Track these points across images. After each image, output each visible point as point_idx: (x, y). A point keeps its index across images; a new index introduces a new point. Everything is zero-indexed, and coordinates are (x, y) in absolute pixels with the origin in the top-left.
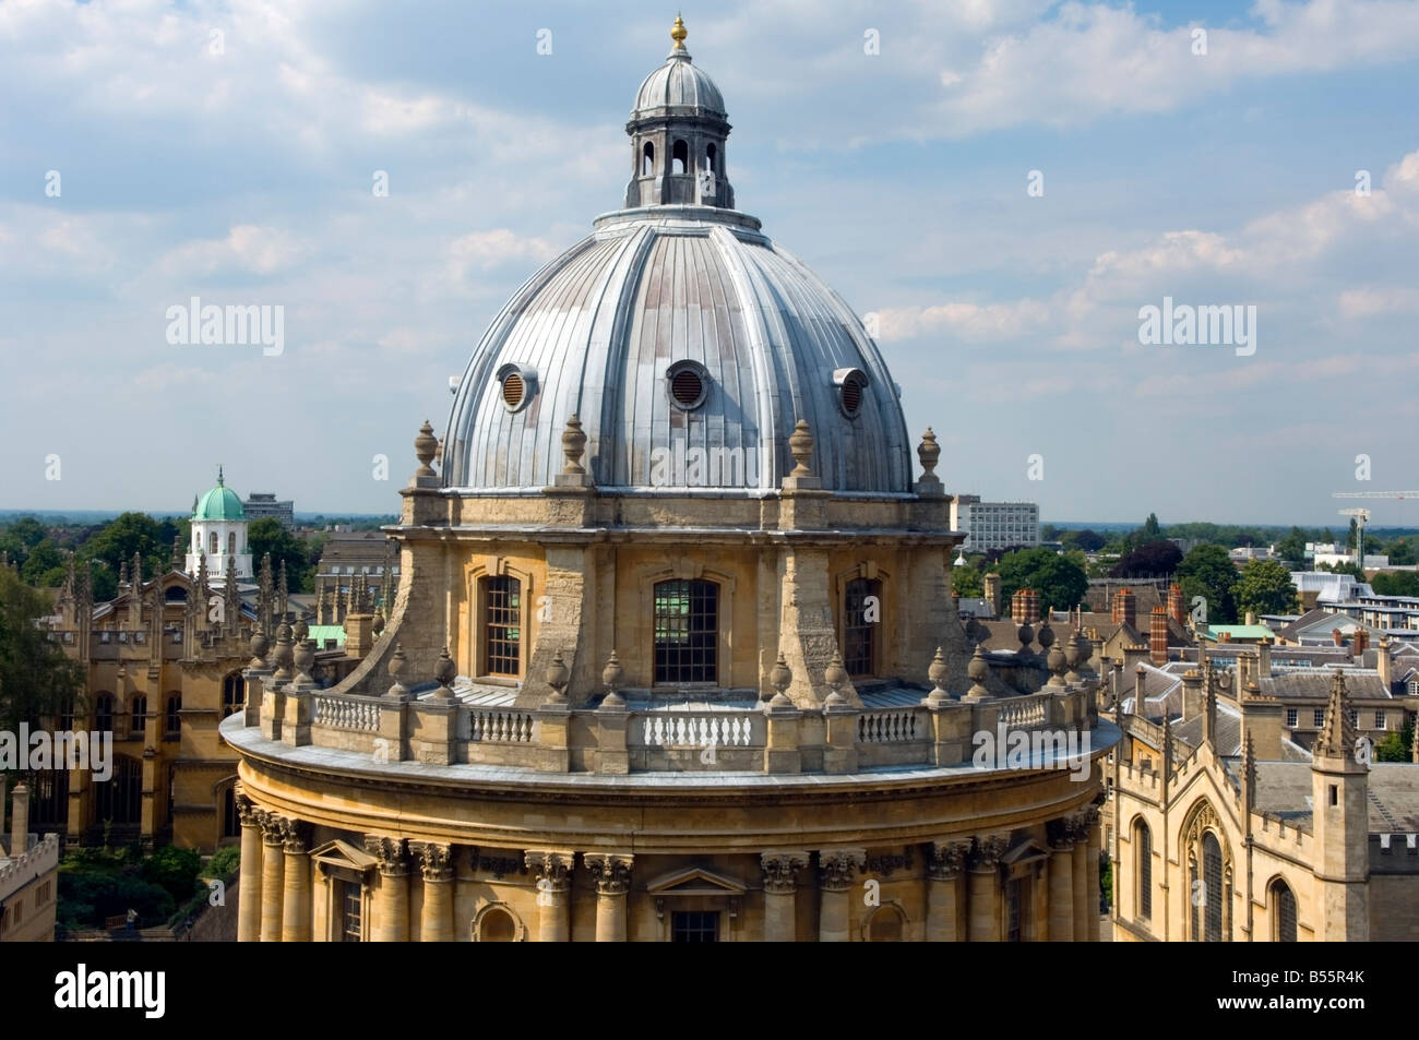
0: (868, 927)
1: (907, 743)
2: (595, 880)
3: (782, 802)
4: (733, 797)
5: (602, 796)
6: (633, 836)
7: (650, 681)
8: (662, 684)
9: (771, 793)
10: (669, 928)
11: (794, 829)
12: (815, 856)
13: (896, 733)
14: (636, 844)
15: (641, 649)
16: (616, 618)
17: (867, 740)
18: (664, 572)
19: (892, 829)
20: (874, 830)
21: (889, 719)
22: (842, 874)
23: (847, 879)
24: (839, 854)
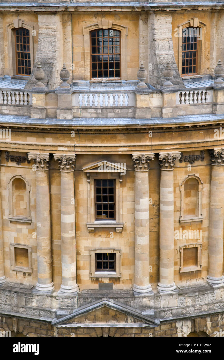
0: (183, 186)
1: (203, 104)
2: (59, 166)
3: (141, 132)
4: (118, 129)
5: (60, 129)
6: (75, 147)
7: (89, 77)
8: (95, 78)
9: (136, 127)
10: (93, 186)
11: (148, 143)
12: (157, 155)
13: (197, 100)
14: (76, 150)
15: (85, 63)
16: (72, 48)
17: (183, 102)
18: (94, 25)
19: (193, 143)
20: (184, 144)
21: (194, 93)
22: (170, 163)
23: (172, 165)
24: (169, 154)
